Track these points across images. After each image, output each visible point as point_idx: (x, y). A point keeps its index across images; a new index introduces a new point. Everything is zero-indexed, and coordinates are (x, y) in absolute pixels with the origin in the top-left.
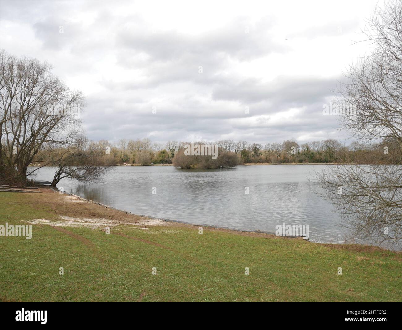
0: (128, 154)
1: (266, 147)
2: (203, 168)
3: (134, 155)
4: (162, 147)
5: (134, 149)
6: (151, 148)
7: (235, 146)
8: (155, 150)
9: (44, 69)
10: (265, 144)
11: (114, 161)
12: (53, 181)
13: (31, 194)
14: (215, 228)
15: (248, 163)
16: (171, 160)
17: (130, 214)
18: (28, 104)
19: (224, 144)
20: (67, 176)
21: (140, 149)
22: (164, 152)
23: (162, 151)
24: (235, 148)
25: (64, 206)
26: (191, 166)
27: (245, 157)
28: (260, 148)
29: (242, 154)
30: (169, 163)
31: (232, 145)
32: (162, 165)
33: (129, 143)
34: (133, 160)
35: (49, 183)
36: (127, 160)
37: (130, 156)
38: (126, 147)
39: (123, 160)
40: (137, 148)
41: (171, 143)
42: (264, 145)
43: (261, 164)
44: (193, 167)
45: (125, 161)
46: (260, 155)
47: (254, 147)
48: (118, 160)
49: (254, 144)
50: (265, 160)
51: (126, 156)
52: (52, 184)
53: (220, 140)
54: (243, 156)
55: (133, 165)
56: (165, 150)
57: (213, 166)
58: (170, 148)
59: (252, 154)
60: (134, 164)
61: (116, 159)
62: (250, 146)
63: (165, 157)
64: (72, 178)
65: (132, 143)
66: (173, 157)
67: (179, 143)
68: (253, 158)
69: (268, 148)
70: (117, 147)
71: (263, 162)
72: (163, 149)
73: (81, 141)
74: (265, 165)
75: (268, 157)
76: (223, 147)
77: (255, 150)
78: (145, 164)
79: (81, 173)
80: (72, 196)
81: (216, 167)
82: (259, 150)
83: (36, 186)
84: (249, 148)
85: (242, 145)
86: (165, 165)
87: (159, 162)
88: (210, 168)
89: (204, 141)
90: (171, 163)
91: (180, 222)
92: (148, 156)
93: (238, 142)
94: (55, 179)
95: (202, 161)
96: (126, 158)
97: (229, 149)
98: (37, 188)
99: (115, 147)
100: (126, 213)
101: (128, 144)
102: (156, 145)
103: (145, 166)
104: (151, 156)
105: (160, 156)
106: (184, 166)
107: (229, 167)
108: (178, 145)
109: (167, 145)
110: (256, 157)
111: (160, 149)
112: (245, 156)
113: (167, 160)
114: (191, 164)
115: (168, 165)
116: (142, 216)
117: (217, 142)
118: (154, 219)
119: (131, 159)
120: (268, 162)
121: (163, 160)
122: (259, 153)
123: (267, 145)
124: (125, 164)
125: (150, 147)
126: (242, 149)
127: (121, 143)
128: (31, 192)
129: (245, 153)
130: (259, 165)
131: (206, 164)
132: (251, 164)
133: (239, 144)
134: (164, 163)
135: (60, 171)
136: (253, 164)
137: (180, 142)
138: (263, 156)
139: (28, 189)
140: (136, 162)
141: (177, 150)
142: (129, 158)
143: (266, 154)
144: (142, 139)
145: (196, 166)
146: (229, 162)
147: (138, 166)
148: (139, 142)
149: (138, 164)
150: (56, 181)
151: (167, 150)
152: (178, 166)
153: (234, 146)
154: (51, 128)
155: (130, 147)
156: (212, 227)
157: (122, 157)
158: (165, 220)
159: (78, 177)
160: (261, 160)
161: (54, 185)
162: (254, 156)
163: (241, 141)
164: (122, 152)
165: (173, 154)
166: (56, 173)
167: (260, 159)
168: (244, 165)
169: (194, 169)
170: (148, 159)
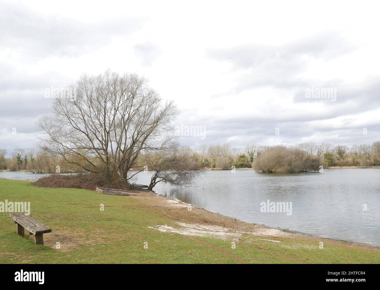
0: (209, 159)
1: (352, 149)
2: (286, 172)
3: (214, 160)
4: (241, 151)
5: (214, 154)
6: (231, 152)
7: (318, 149)
8: (234, 154)
9: (141, 82)
10: (352, 146)
11: (196, 165)
12: (150, 185)
13: (136, 197)
14: (351, 243)
15: (332, 166)
16: (250, 165)
17: (240, 221)
18: (129, 115)
19: (305, 147)
20: (162, 180)
21: (220, 153)
22: (243, 157)
23: (241, 155)
24: (317, 151)
25: (172, 211)
26: (273, 170)
27: (329, 161)
28: (345, 151)
29: (325, 157)
30: (248, 168)
31: (314, 148)
32: (241, 169)
33: (210, 149)
34: (213, 164)
35: (146, 186)
36: (208, 164)
37: (211, 160)
38: (207, 152)
39: (204, 164)
40: (217, 153)
41: (249, 148)
42: (350, 147)
43: (348, 167)
44: (275, 171)
45: (206, 165)
46: (346, 157)
47: (338, 150)
48: (200, 165)
49: (339, 147)
50: (352, 163)
51: (206, 160)
52: (149, 188)
53: (301, 143)
54: (326, 159)
55: (213, 170)
56: (244, 154)
57: (297, 170)
58: (248, 153)
59: (337, 157)
60: (215, 169)
61: (198, 163)
62: (334, 149)
63: (244, 162)
64: (166, 182)
65: (212, 148)
66: (252, 161)
67: (257, 147)
68: (338, 161)
69: (355, 150)
70: (198, 152)
71: (350, 166)
72: (243, 153)
73: (174, 147)
74: (352, 168)
75: (355, 159)
76: (304, 150)
77: (340, 152)
78: (225, 169)
79: (174, 177)
80: (174, 200)
81: (299, 171)
82: (344, 152)
83: (137, 190)
84: (333, 150)
85: (325, 147)
86: (244, 169)
87: (238, 166)
88: (293, 172)
89: (283, 145)
90: (250, 167)
91: (304, 234)
92: (228, 161)
93: (320, 144)
94: (152, 183)
95: (284, 165)
96: (207, 163)
97: (311, 152)
98: (139, 191)
99: (197, 153)
100: (235, 220)
101: (208, 149)
102: (235, 150)
103: (225, 170)
104: (231, 160)
105: (239, 160)
106: (265, 170)
107: (313, 171)
108: (256, 149)
109: (245, 149)
110: (342, 160)
111: (239, 154)
112: (329, 159)
113: (246, 165)
114: (273, 168)
115: (248, 169)
116: (255, 224)
117: (298, 145)
118: (269, 228)
119: (211, 163)
120: (356, 165)
121: (243, 164)
122: (344, 156)
123: (353, 146)
124: (206, 168)
125: (229, 151)
126: (325, 152)
127: (202, 148)
128: (136, 195)
129: (329, 156)
130: (345, 168)
131: (289, 168)
132: (335, 167)
133: (322, 147)
134: (244, 167)
135: (156, 175)
136: (339, 167)
137: (259, 146)
138: (350, 160)
139: (132, 192)
140: (216, 166)
141: (256, 154)
142: (210, 163)
143: (353, 156)
144: (221, 144)
145: (278, 170)
146: (313, 166)
147: (218, 170)
148: (219, 147)
149: (218, 169)
150: (153, 184)
151: (246, 155)
152: (259, 170)
153: (316, 149)
154: (148, 136)
155: (211, 152)
156: (347, 242)
157: (203, 162)
158: (285, 231)
159: (172, 182)
160: (348, 163)
161: (150, 188)
162: (339, 160)
163: (324, 143)
164: (202, 157)
165: (252, 158)
166: (152, 178)
167: (346, 162)
168: (328, 168)
169: (276, 173)
170: (228, 163)
